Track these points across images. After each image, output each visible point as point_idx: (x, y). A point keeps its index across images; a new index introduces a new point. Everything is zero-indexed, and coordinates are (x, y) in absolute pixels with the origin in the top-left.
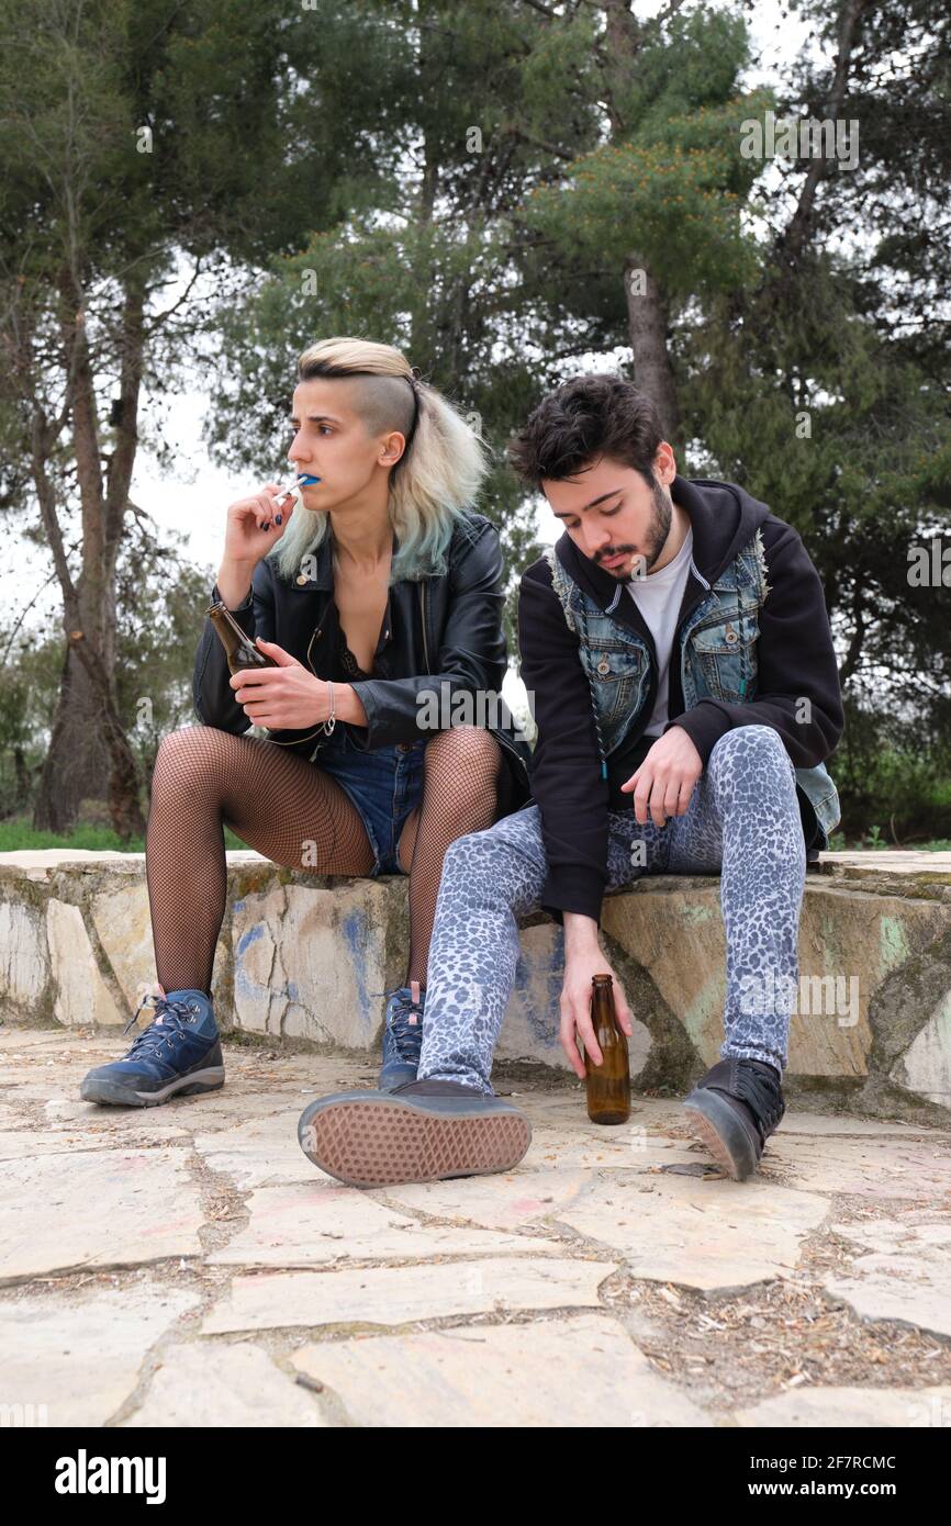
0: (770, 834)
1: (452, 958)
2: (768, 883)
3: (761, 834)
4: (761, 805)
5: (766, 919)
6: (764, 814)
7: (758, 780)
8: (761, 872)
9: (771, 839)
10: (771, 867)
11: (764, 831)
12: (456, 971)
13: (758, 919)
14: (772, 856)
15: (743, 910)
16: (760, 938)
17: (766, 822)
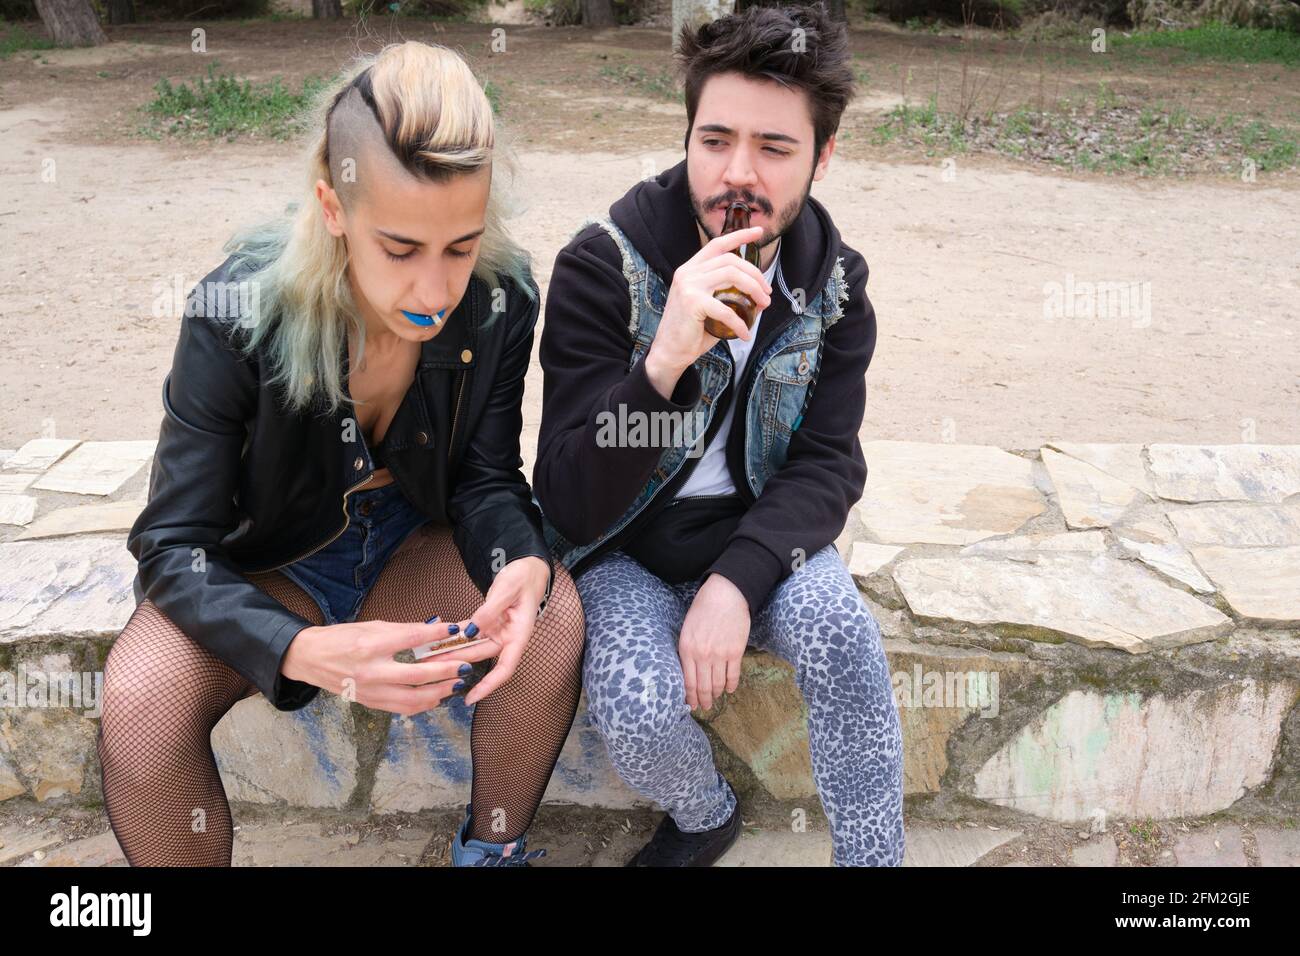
0: (880, 736)
1: (620, 623)
2: (881, 786)
3: (869, 735)
4: (869, 707)
5: (882, 824)
6: (872, 716)
7: (864, 681)
8: (873, 775)
9: (881, 741)
10: (883, 769)
11: (873, 733)
12: (629, 635)
13: (874, 822)
14: (883, 758)
15: (853, 808)
16: (877, 842)
17: (874, 724)
